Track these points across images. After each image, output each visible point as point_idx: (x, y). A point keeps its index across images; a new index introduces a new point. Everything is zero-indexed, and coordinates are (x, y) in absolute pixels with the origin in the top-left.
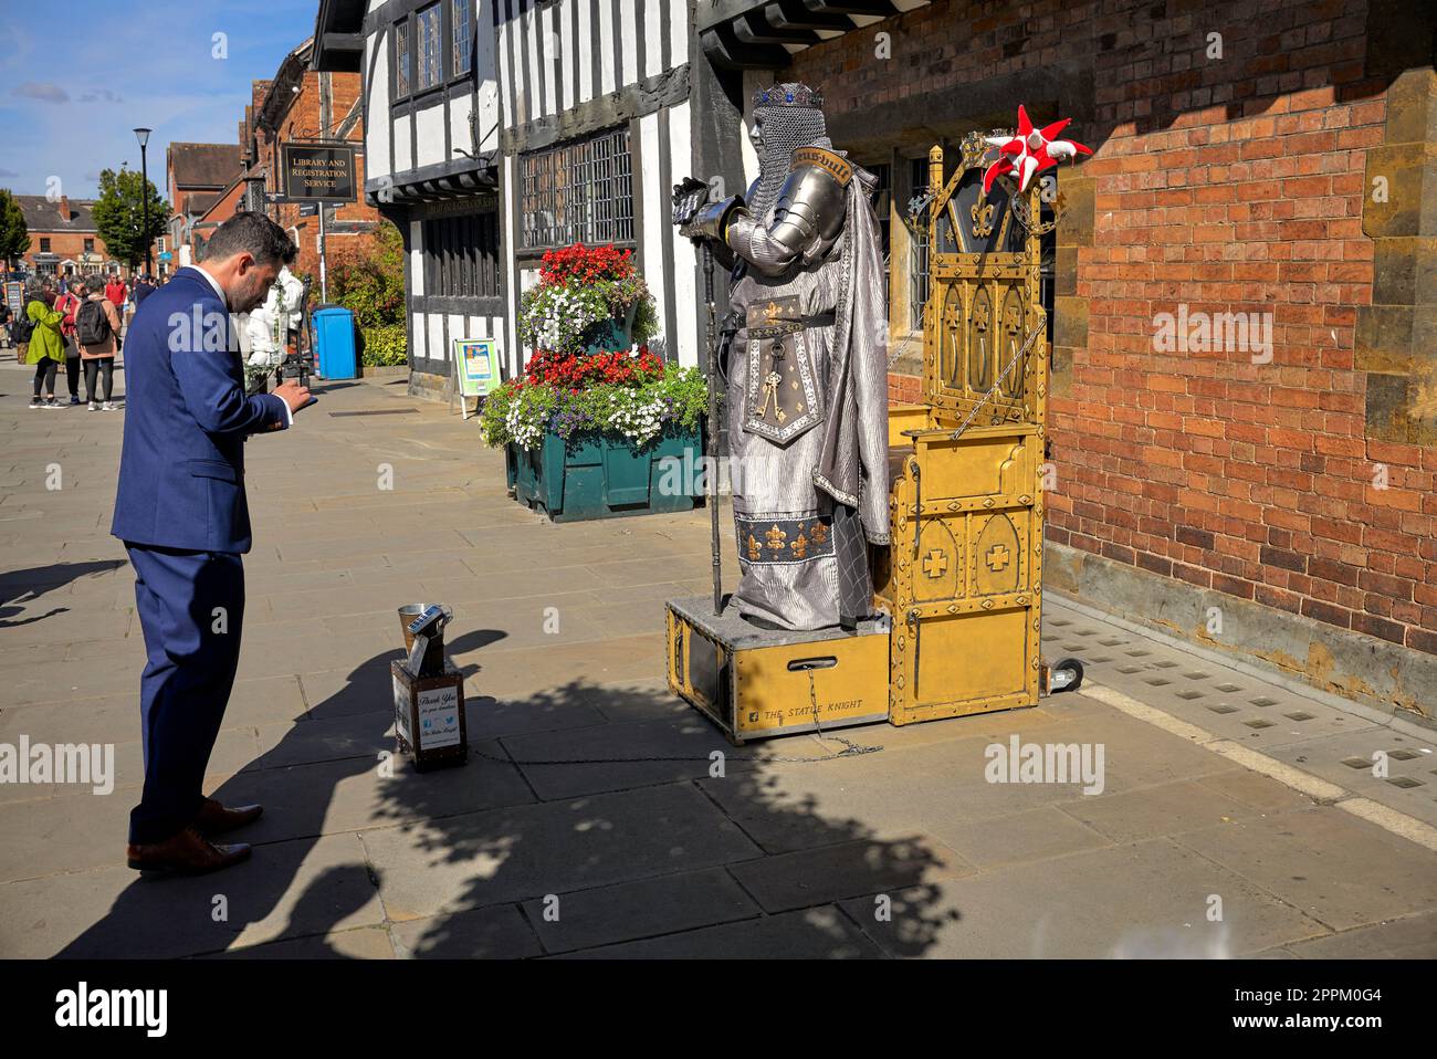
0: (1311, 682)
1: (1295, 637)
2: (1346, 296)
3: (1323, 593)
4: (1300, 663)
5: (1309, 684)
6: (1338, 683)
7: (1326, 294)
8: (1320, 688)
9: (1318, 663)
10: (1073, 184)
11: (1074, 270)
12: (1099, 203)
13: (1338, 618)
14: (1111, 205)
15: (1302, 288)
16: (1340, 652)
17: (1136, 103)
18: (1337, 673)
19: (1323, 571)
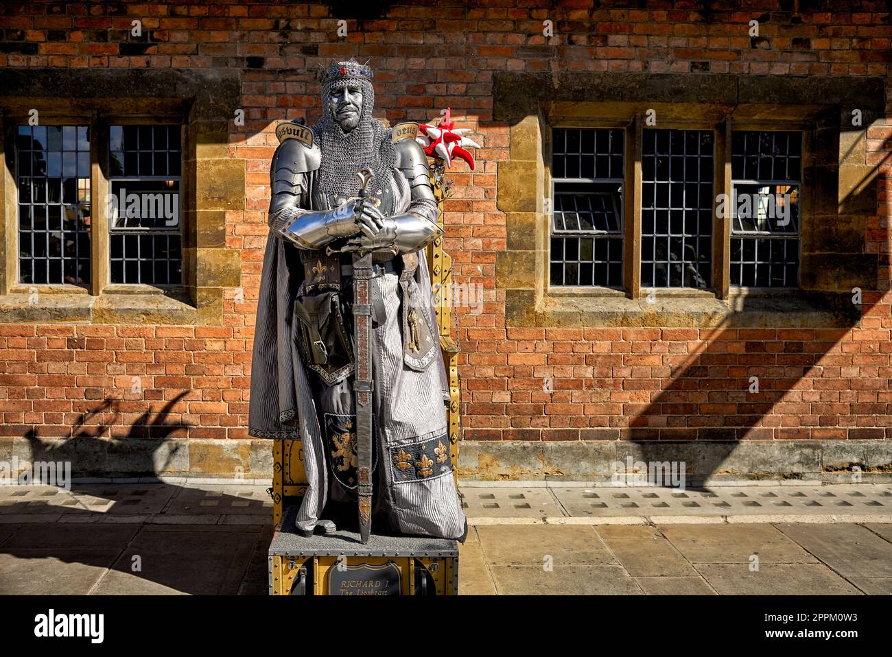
0: (484, 478)
1: (466, 455)
2: (488, 245)
3: (480, 424)
4: (474, 469)
5: (483, 480)
6: (504, 473)
7: (472, 244)
8: (491, 480)
9: (487, 465)
10: (217, 163)
11: (221, 228)
12: (248, 178)
13: (494, 436)
14: (261, 180)
15: (453, 241)
16: (501, 455)
17: (289, 110)
18: (503, 468)
19: (479, 410)
